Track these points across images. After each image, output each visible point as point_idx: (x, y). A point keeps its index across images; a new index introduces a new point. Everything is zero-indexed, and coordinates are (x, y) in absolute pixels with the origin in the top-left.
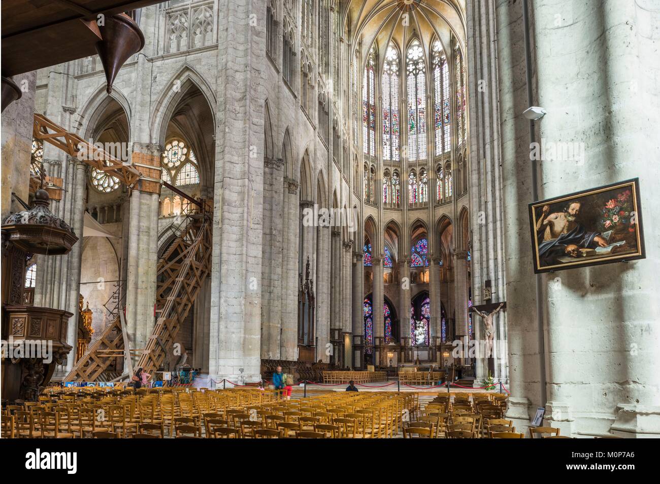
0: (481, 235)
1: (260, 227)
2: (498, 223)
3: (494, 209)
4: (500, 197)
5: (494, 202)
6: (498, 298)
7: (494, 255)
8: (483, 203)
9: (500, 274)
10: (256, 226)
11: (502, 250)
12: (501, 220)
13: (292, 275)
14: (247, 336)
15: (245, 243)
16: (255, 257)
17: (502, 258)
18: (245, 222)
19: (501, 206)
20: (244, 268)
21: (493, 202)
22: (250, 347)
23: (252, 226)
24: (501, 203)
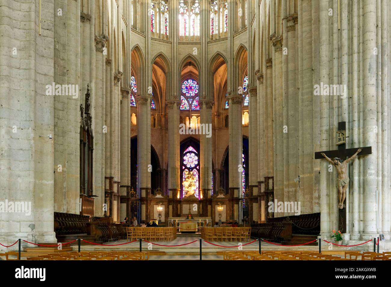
0: (331, 69)
1: (51, 34)
2: (355, 56)
3: (351, 39)
4: (359, 25)
5: (351, 30)
6: (352, 143)
7: (349, 93)
8: (335, 30)
9: (356, 115)
10: (46, 33)
11: (359, 87)
12: (359, 53)
13: (73, 106)
14: (37, 181)
15: (32, 53)
16: (45, 75)
17: (359, 96)
18: (33, 25)
19: (359, 36)
20: (32, 88)
21: (349, 30)
22: (41, 195)
23: (41, 31)
24: (359, 32)
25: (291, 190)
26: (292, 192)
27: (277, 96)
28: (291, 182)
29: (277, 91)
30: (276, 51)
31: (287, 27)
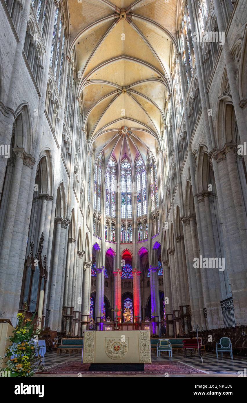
25: (212, 308)
26: (215, 310)
27: (189, 252)
28: (212, 303)
29: (188, 249)
30: (185, 226)
31: (198, 201)
